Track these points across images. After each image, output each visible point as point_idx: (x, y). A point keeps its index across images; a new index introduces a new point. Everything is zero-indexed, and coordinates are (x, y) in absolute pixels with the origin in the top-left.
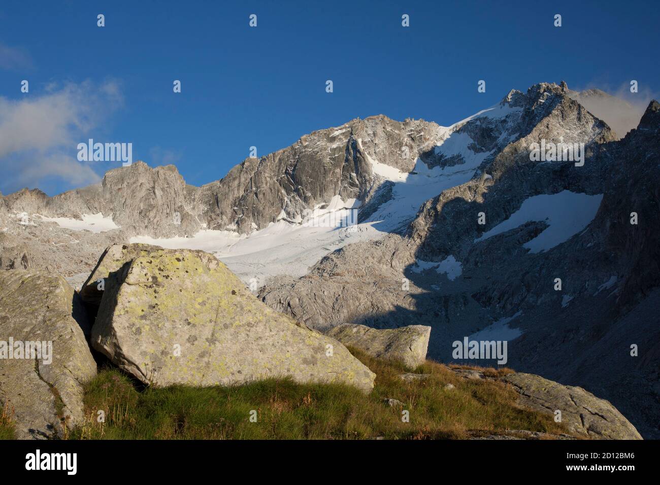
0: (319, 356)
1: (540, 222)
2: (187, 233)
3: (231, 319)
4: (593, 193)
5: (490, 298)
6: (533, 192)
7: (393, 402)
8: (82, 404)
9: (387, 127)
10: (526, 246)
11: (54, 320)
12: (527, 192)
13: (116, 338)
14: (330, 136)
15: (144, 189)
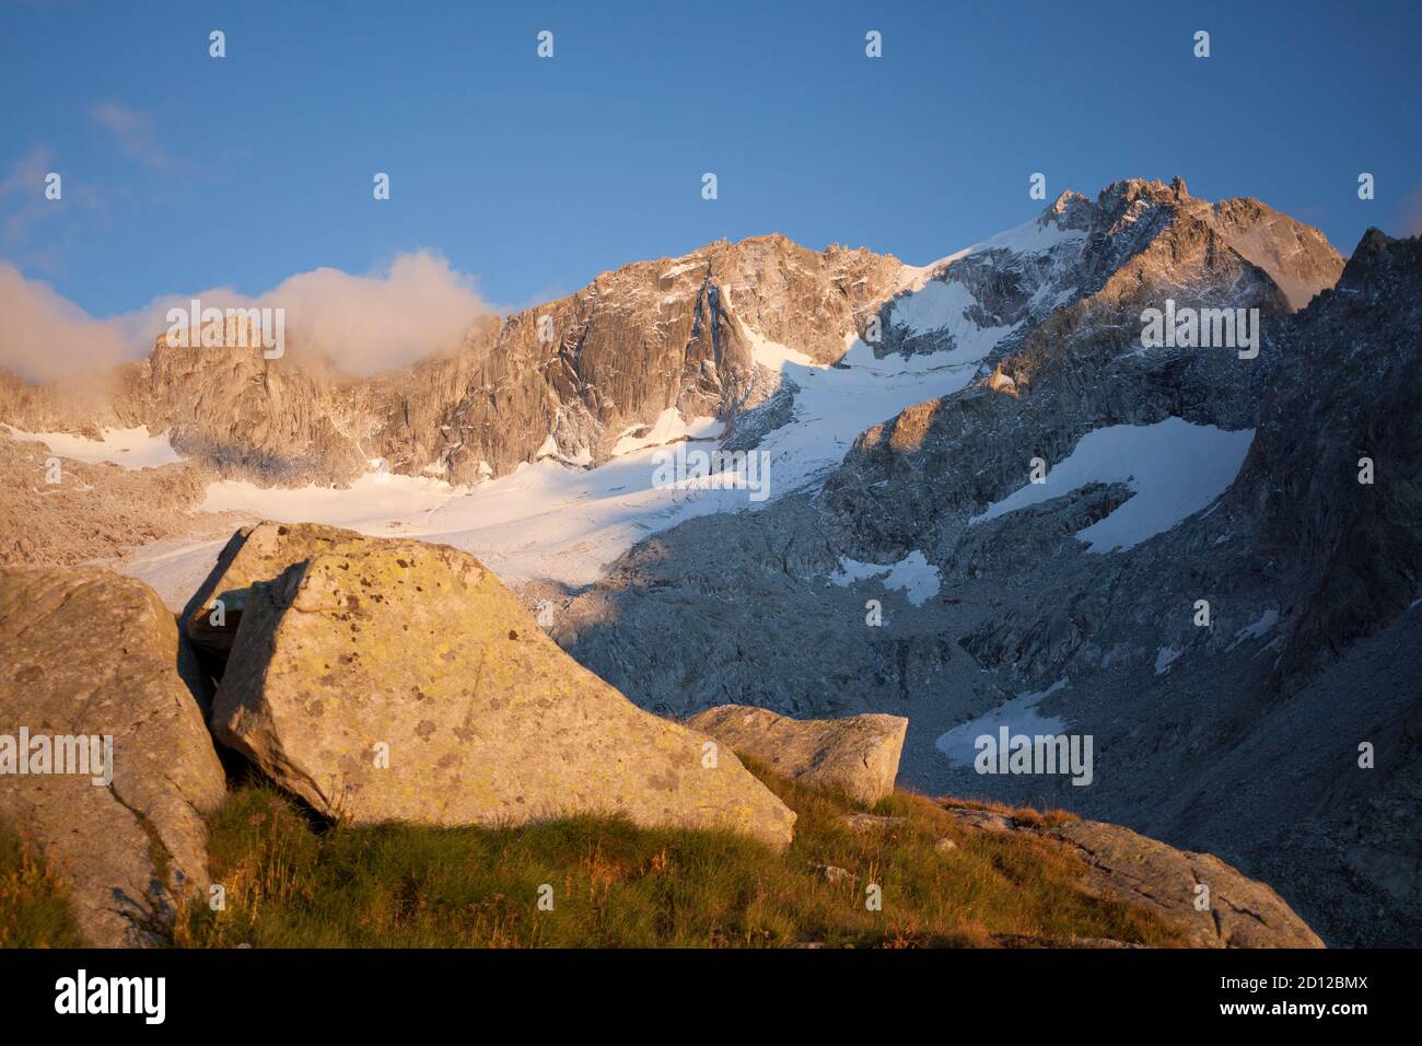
0: (682, 772)
1: (1116, 485)
2: (335, 479)
3: (507, 689)
4: (1234, 427)
5: (1000, 649)
6: (1102, 420)
7: (835, 873)
8: (205, 855)
9: (787, 261)
10: (1083, 535)
11: (138, 678)
12: (1090, 417)
13: (271, 721)
14: (662, 277)
15: (243, 379)
